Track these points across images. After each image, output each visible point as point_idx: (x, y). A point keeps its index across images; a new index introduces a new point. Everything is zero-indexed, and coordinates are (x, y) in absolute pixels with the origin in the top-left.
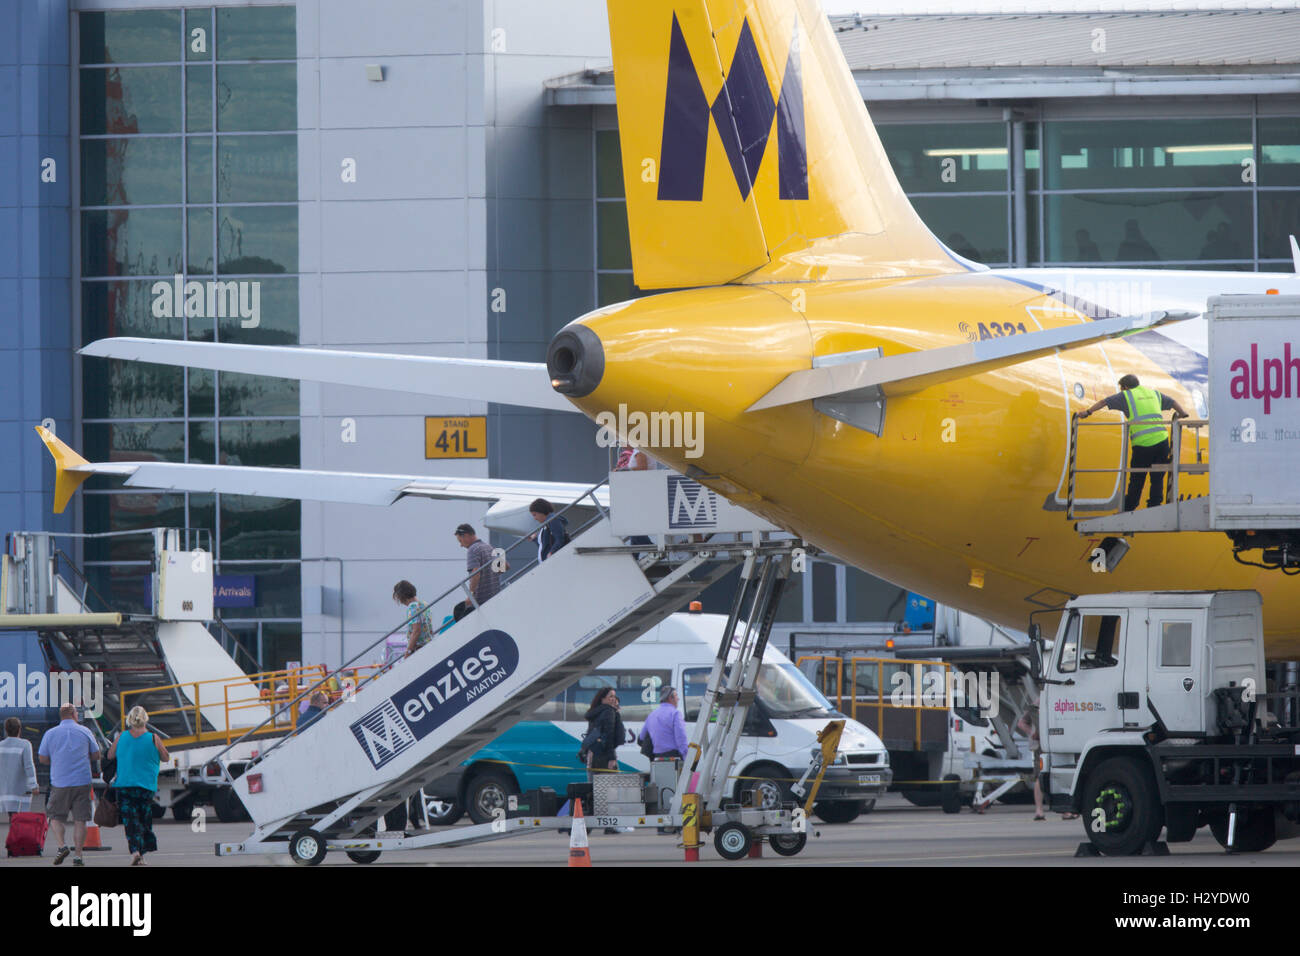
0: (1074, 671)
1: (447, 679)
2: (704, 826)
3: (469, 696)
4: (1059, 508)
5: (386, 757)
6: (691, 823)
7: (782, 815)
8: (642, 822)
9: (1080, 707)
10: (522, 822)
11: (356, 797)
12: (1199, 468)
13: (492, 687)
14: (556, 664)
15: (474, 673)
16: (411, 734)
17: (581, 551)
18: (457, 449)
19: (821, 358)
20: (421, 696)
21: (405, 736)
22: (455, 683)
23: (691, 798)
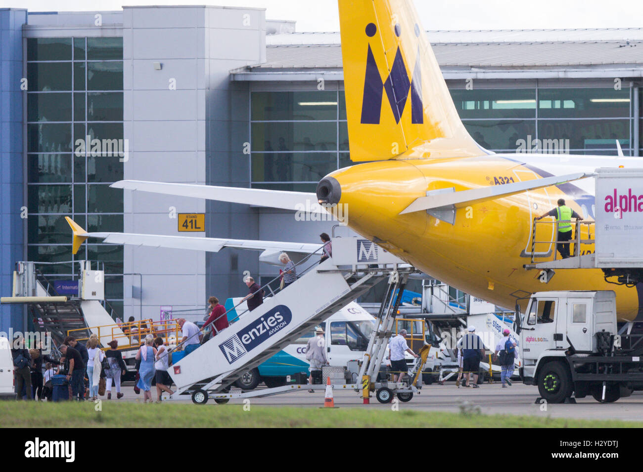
0: (535, 324)
1: (261, 326)
2: (372, 389)
3: (270, 333)
4: (527, 256)
5: (234, 359)
6: (366, 388)
7: (403, 384)
8: (345, 387)
9: (537, 339)
10: (293, 387)
11: (221, 376)
12: (590, 241)
13: (280, 329)
14: (308, 320)
15: (272, 323)
16: (245, 349)
17: (319, 272)
18: (192, 228)
19: (430, 191)
20: (249, 333)
21: (243, 350)
22: (264, 327)
23: (366, 377)
